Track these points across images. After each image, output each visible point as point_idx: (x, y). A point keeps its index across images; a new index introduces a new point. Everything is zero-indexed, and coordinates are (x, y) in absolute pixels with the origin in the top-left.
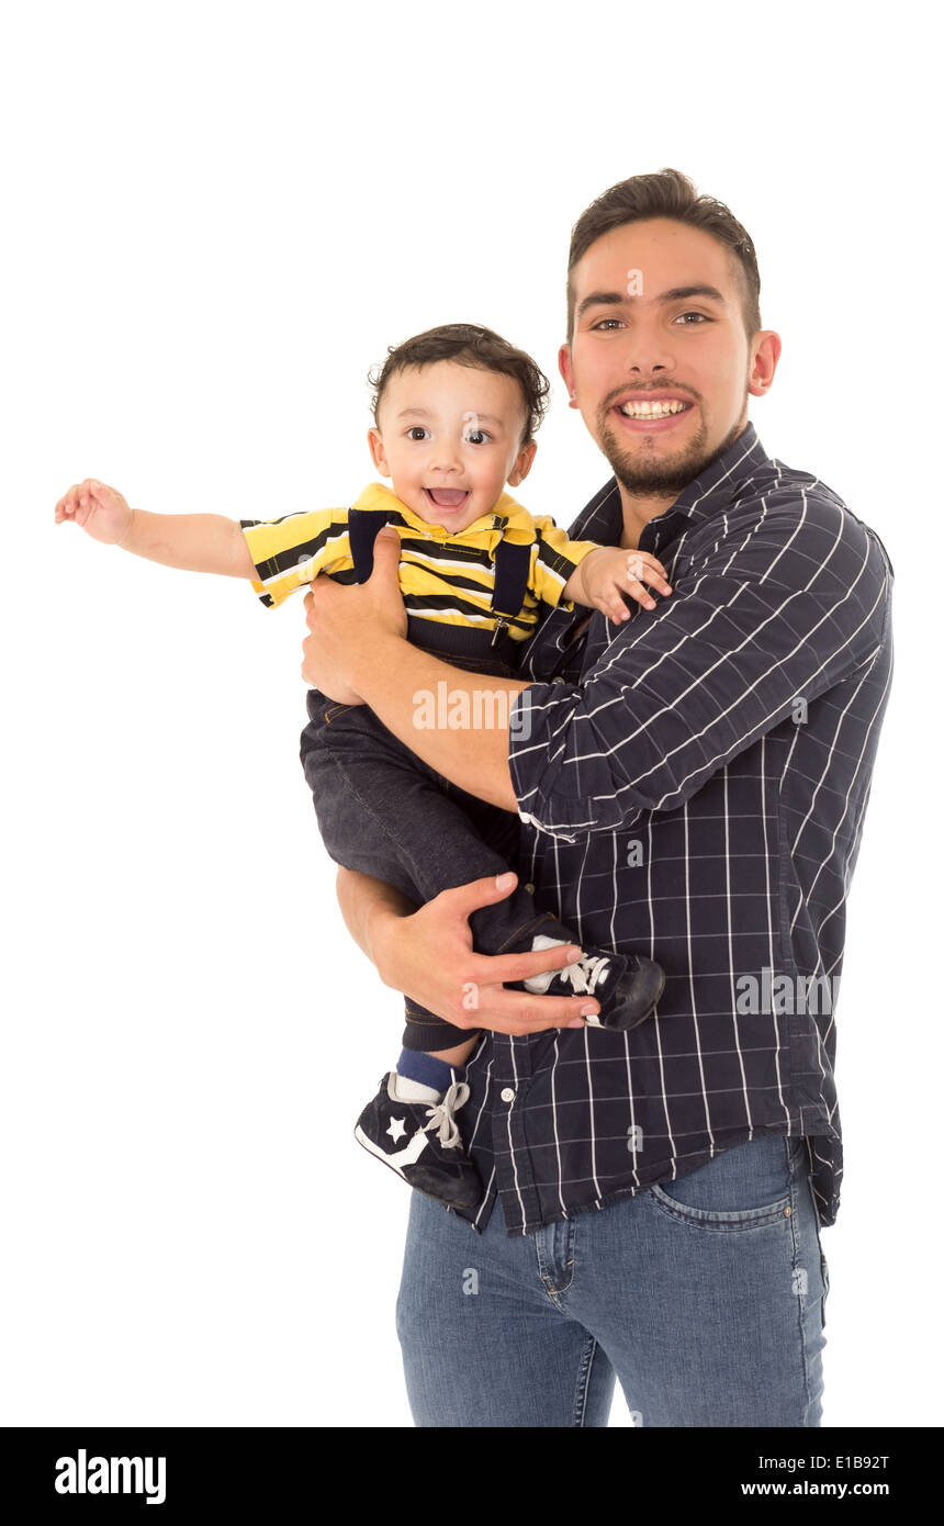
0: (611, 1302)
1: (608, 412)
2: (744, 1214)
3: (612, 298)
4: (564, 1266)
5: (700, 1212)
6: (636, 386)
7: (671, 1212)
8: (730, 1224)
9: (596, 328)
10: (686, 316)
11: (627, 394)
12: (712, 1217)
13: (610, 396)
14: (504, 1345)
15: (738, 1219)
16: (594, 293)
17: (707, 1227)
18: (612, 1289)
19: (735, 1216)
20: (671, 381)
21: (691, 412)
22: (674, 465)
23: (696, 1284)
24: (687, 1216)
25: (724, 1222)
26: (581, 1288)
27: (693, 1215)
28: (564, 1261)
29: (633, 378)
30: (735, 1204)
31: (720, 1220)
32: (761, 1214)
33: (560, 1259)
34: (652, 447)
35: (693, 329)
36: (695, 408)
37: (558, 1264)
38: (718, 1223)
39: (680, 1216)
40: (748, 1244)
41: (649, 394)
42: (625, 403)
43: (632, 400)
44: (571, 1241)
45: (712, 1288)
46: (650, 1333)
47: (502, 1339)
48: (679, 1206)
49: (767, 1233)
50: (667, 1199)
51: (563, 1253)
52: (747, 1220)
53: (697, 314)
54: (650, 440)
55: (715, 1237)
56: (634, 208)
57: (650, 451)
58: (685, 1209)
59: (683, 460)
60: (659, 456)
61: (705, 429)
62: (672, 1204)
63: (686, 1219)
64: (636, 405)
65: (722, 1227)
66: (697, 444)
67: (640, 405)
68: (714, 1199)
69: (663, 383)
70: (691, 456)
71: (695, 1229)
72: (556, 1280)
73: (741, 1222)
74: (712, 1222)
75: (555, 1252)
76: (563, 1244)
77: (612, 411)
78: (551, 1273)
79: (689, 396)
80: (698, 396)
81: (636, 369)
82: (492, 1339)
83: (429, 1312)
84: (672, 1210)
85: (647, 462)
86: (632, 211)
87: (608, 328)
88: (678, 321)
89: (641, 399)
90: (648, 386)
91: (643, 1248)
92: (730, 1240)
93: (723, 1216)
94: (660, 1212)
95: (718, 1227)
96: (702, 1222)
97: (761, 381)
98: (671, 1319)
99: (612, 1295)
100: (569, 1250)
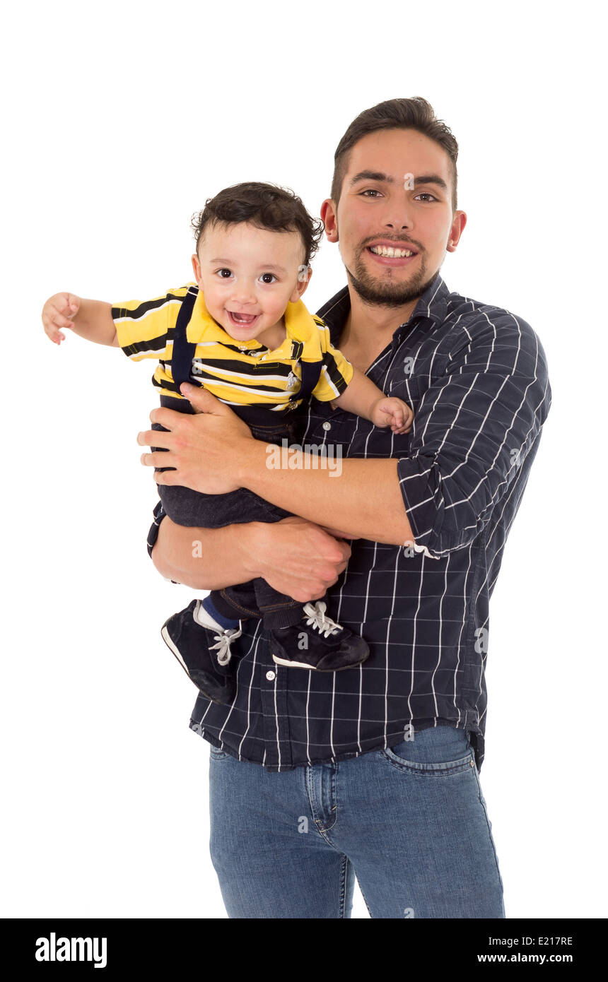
0: (365, 832)
1: (363, 250)
2: (449, 764)
3: (378, 177)
4: (330, 811)
5: (421, 765)
6: (387, 236)
7: (401, 767)
8: (441, 771)
9: (362, 194)
10: (421, 195)
11: (380, 240)
12: (429, 768)
13: (367, 240)
14: (293, 866)
15: (445, 768)
16: (365, 171)
17: (427, 774)
18: (364, 823)
19: (443, 766)
20: (409, 237)
21: (416, 258)
22: (403, 290)
23: (424, 812)
24: (413, 769)
25: (437, 770)
26: (342, 825)
27: (416, 767)
28: (330, 808)
29: (386, 231)
30: (443, 759)
31: (435, 768)
32: (458, 764)
33: (327, 807)
34: (391, 276)
35: (426, 205)
36: (418, 256)
37: (326, 811)
38: (433, 771)
39: (407, 769)
40: (453, 784)
41: (394, 243)
42: (375, 246)
43: (382, 245)
44: (333, 794)
45: (435, 814)
46: (395, 850)
47: (291, 863)
48: (406, 763)
49: (463, 777)
50: (398, 759)
51: (329, 803)
52: (451, 768)
53: (430, 195)
54: (390, 271)
55: (432, 780)
56: (397, 119)
57: (389, 278)
58: (411, 764)
59: (408, 287)
60: (395, 282)
61: (423, 270)
62: (402, 762)
63: (412, 771)
64: (384, 249)
65: (436, 773)
66: (417, 278)
67: (387, 248)
68: (429, 756)
69: (404, 238)
70: (413, 285)
71: (419, 776)
72: (325, 822)
73: (447, 769)
74: (429, 771)
75: (323, 803)
76: (328, 796)
77: (366, 249)
78: (321, 818)
79: (416, 248)
80: (422, 248)
81: (390, 226)
82: (284, 864)
83: (239, 851)
84: (402, 766)
85: (386, 285)
86: (396, 122)
87: (370, 195)
88: (417, 198)
89: (388, 246)
90: (395, 238)
91: (384, 793)
92: (442, 781)
93: (436, 766)
94: (394, 769)
95: (434, 774)
96: (423, 771)
97: (452, 242)
98: (410, 837)
99: (366, 827)
100: (332, 800)
